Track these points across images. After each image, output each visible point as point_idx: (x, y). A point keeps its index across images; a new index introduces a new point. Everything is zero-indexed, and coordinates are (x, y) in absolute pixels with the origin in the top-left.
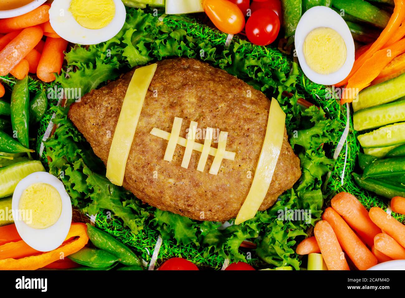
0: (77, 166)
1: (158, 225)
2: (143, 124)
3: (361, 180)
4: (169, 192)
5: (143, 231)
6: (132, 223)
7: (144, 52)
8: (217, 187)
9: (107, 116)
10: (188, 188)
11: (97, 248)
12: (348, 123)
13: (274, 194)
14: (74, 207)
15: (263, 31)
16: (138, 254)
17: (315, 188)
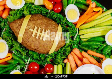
0: (10, 38)
1: (29, 55)
2: (27, 27)
3: (80, 46)
4: (33, 44)
5: (26, 56)
6: (23, 53)
7: (29, 12)
8: (45, 44)
9: (19, 25)
10: (37, 44)
11: (14, 59)
12: (77, 32)
13: (58, 47)
14: (9, 49)
15: (58, 9)
16: (24, 61)
17: (69, 47)
